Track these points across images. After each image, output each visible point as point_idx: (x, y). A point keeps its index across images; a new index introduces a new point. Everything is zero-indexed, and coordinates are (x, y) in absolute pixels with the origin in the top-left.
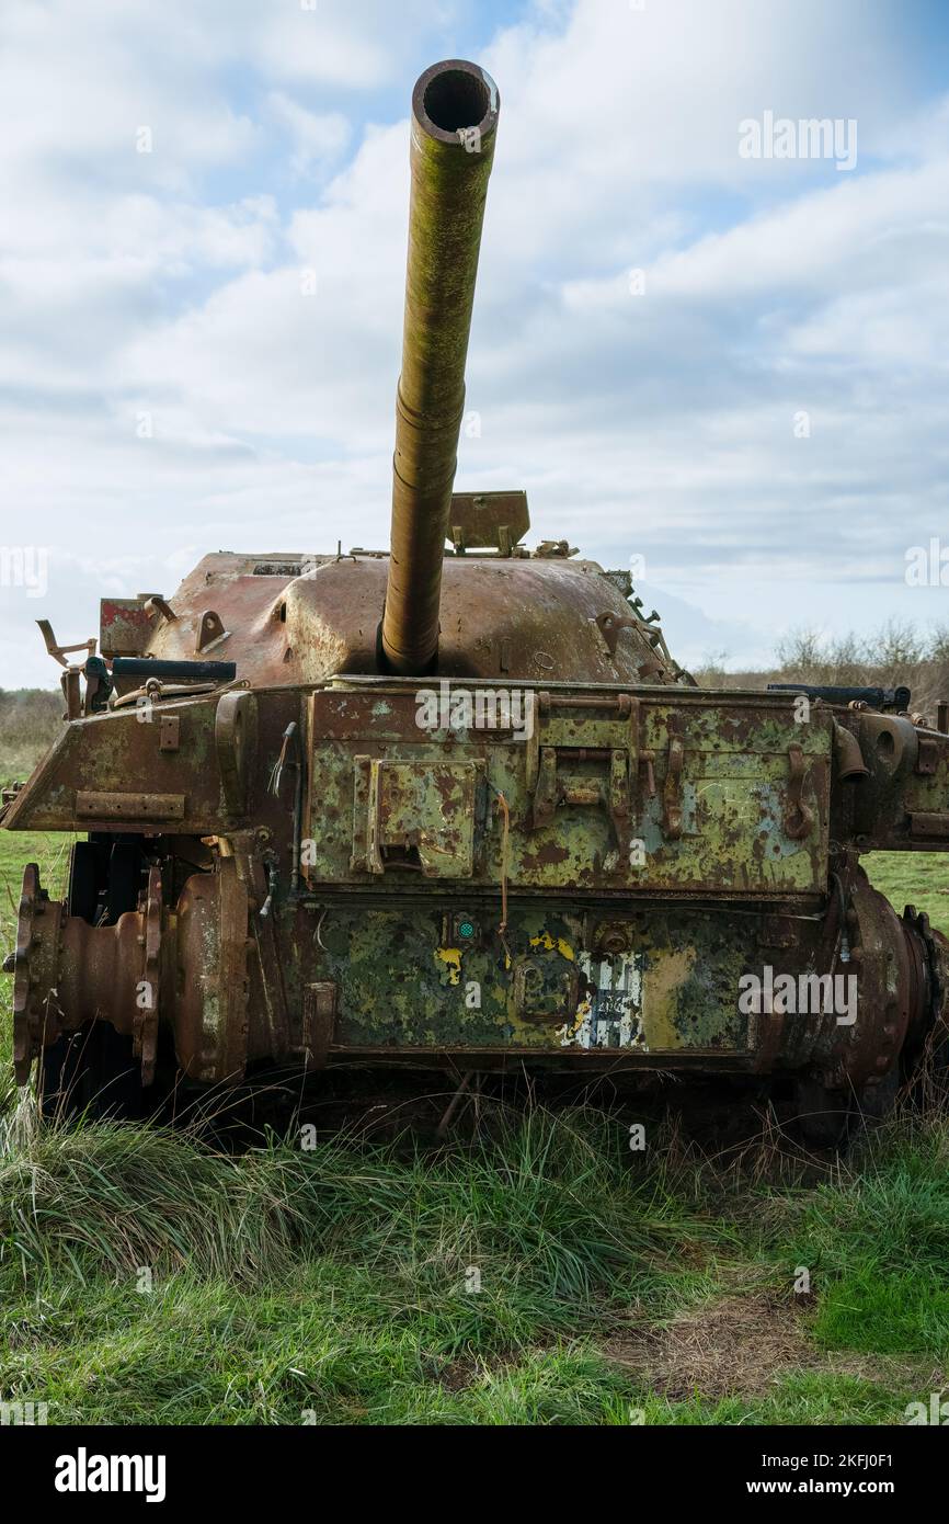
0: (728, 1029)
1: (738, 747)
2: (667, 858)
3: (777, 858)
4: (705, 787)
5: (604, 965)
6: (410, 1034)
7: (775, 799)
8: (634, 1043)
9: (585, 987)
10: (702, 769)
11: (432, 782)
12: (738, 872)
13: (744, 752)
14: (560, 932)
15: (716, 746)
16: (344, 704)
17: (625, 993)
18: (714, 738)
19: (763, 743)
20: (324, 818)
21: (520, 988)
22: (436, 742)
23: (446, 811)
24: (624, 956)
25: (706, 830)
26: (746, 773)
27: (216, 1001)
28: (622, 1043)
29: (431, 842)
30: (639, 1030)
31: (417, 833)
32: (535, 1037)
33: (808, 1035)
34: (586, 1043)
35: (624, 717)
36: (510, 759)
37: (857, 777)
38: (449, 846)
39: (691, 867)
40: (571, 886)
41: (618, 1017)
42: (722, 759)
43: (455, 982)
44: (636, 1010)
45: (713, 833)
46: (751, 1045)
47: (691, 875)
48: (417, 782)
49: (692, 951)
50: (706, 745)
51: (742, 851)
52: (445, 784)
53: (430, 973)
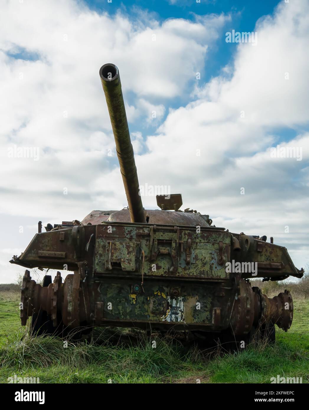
0: (207, 318)
1: (206, 241)
2: (187, 269)
3: (216, 270)
4: (197, 251)
5: (174, 300)
6: (123, 316)
7: (216, 255)
8: (182, 321)
9: (169, 305)
10: (196, 246)
11: (125, 246)
12: (206, 273)
13: (208, 242)
14: (162, 291)
15: (200, 241)
16: (104, 228)
17: (180, 307)
18: (200, 238)
19: (213, 240)
20: (98, 256)
21: (151, 306)
22: (127, 238)
23: (128, 254)
24: (179, 298)
25: (197, 262)
26: (208, 248)
27: (71, 303)
28: (179, 321)
29: (124, 262)
30: (183, 317)
31: (120, 259)
32: (155, 318)
33: (228, 320)
34: (169, 321)
35: (176, 232)
36: (146, 243)
37: (237, 250)
38: (129, 263)
39: (193, 272)
40: (162, 276)
41: (178, 314)
42: (202, 244)
43: (134, 303)
44: (182, 312)
45: (199, 263)
46: (213, 322)
47: (193, 274)
48: (121, 246)
49: (197, 297)
50: (197, 240)
51: (207, 268)
52: (128, 247)
53: (128, 300)
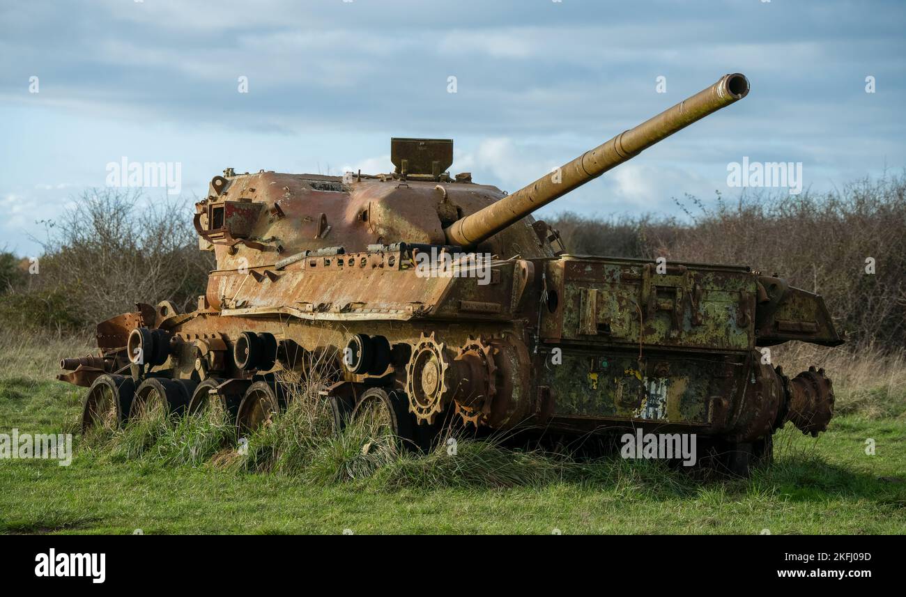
0: (700, 413)
1: (721, 289)
2: (693, 334)
3: (734, 335)
4: (708, 305)
5: (653, 383)
6: (577, 410)
7: (734, 310)
8: (663, 418)
9: (645, 392)
10: (707, 298)
11: (615, 298)
12: (719, 341)
13: (723, 290)
14: (636, 368)
15: (712, 288)
16: (575, 266)
17: (661, 396)
18: (711, 284)
19: (730, 287)
20: (567, 313)
21: (620, 392)
22: (608, 283)
23: (620, 310)
24: (660, 379)
25: (707, 323)
26: (724, 300)
27: (518, 388)
28: (658, 418)
29: (614, 322)
30: (665, 412)
31: (609, 318)
32: (624, 413)
33: (735, 416)
34: (644, 418)
35: (681, 274)
36: (635, 291)
37: (766, 302)
38: (621, 324)
39: (701, 338)
40: (657, 344)
41: (657, 406)
42: (715, 293)
43: (595, 388)
44: (665, 403)
45: (710, 324)
46: (709, 421)
47: (702, 341)
48: (610, 298)
49: (687, 378)
50: (708, 287)
51: (721, 332)
52: (620, 299)
53: (585, 383)
